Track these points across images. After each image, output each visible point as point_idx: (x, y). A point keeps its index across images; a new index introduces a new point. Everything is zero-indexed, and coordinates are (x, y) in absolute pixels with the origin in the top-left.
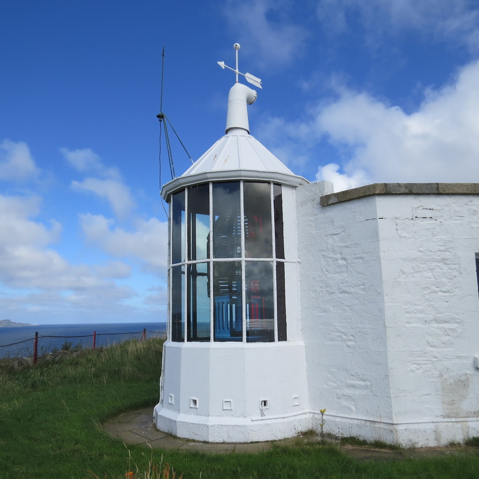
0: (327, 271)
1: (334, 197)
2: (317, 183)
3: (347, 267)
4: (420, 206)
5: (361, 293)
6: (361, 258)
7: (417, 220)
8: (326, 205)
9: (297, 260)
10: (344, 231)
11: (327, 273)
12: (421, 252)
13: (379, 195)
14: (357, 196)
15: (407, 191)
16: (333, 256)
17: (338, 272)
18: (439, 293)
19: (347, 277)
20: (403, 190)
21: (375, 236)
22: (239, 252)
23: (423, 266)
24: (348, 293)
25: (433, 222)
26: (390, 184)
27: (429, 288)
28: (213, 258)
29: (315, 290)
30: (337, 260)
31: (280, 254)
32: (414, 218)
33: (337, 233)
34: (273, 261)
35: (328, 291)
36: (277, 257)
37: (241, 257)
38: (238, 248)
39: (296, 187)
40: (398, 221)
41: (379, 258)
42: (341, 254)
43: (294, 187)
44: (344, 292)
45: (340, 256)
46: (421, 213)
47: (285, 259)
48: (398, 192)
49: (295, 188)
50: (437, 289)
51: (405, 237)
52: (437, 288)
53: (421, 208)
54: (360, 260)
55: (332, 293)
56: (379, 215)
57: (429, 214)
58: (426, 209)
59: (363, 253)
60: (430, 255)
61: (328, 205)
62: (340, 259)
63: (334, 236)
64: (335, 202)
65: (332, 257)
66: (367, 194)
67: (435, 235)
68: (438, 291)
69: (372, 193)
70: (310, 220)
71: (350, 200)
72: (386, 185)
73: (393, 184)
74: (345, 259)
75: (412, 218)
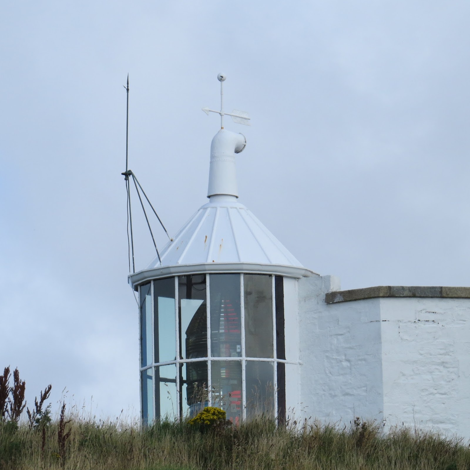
0: (330, 373)
1: (340, 295)
2: (323, 277)
3: (351, 369)
4: (424, 310)
5: (363, 394)
6: (365, 360)
7: (420, 324)
8: (331, 302)
9: (298, 361)
10: (349, 332)
11: (331, 375)
12: (421, 355)
13: (383, 297)
14: (363, 297)
15: (411, 294)
16: (337, 357)
17: (342, 374)
18: (436, 395)
19: (351, 379)
20: (406, 293)
21: (378, 338)
22: (238, 350)
23: (423, 368)
24: (351, 395)
25: (435, 325)
26: (393, 287)
27: (427, 390)
28: (211, 357)
29: (318, 394)
30: (341, 361)
31: (281, 354)
32: (417, 321)
33: (343, 333)
34: (274, 362)
35: (330, 394)
36: (278, 357)
37: (241, 356)
38: (238, 346)
39: (298, 278)
40: (401, 324)
41: (380, 360)
42: (345, 355)
43: (296, 278)
44: (347, 394)
45: (344, 357)
46: (424, 316)
47: (285, 359)
48: (402, 295)
49: (297, 280)
50: (435, 392)
51: (406, 340)
52: (435, 390)
53: (424, 311)
54: (364, 362)
55: (335, 396)
56: (383, 318)
57: (431, 317)
58: (429, 312)
59: (366, 355)
60: (431, 358)
61: (333, 303)
62: (344, 360)
63: (339, 337)
64: (341, 300)
65: (336, 359)
66: (372, 296)
67: (437, 339)
68: (436, 393)
69: (376, 296)
70: (314, 318)
71: (355, 300)
72: (390, 288)
73: (397, 287)
74: (348, 361)
75: (415, 321)
